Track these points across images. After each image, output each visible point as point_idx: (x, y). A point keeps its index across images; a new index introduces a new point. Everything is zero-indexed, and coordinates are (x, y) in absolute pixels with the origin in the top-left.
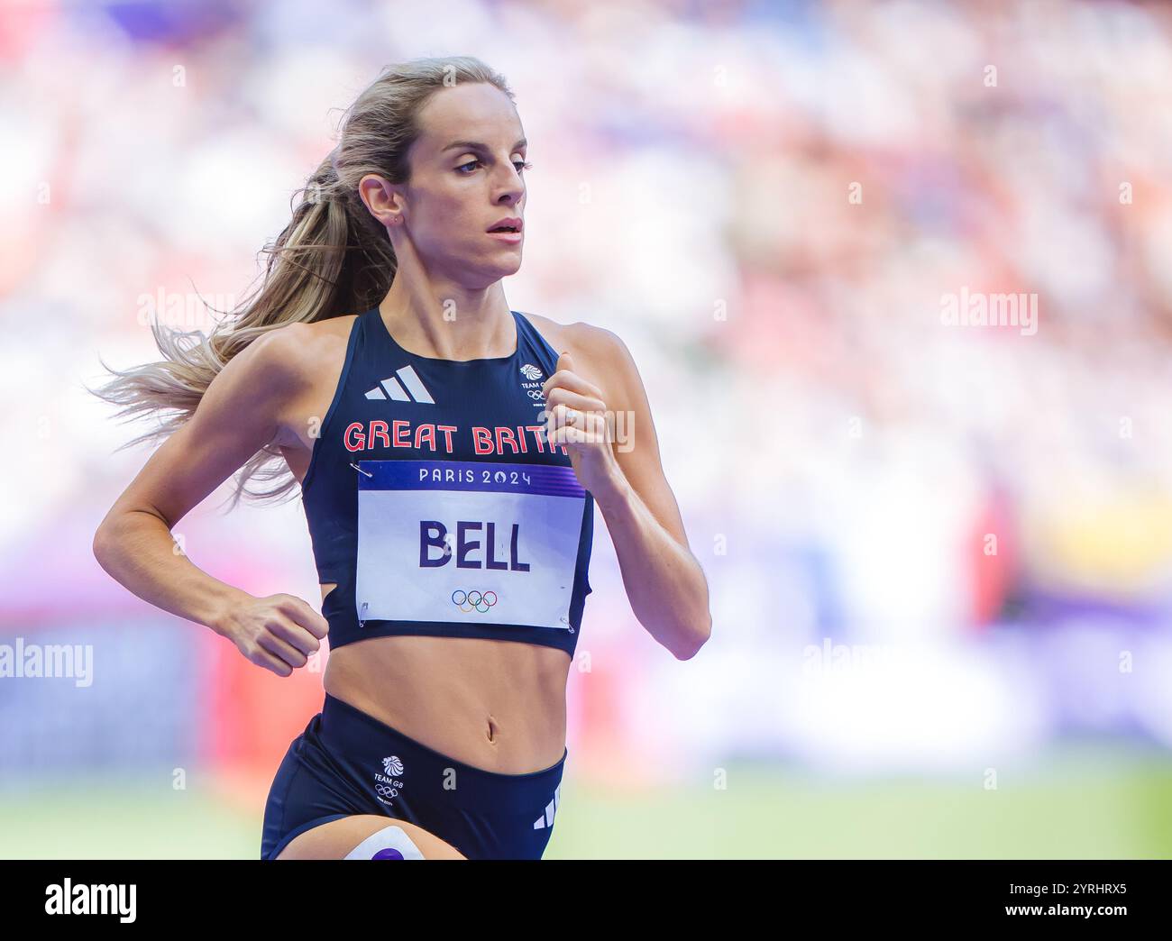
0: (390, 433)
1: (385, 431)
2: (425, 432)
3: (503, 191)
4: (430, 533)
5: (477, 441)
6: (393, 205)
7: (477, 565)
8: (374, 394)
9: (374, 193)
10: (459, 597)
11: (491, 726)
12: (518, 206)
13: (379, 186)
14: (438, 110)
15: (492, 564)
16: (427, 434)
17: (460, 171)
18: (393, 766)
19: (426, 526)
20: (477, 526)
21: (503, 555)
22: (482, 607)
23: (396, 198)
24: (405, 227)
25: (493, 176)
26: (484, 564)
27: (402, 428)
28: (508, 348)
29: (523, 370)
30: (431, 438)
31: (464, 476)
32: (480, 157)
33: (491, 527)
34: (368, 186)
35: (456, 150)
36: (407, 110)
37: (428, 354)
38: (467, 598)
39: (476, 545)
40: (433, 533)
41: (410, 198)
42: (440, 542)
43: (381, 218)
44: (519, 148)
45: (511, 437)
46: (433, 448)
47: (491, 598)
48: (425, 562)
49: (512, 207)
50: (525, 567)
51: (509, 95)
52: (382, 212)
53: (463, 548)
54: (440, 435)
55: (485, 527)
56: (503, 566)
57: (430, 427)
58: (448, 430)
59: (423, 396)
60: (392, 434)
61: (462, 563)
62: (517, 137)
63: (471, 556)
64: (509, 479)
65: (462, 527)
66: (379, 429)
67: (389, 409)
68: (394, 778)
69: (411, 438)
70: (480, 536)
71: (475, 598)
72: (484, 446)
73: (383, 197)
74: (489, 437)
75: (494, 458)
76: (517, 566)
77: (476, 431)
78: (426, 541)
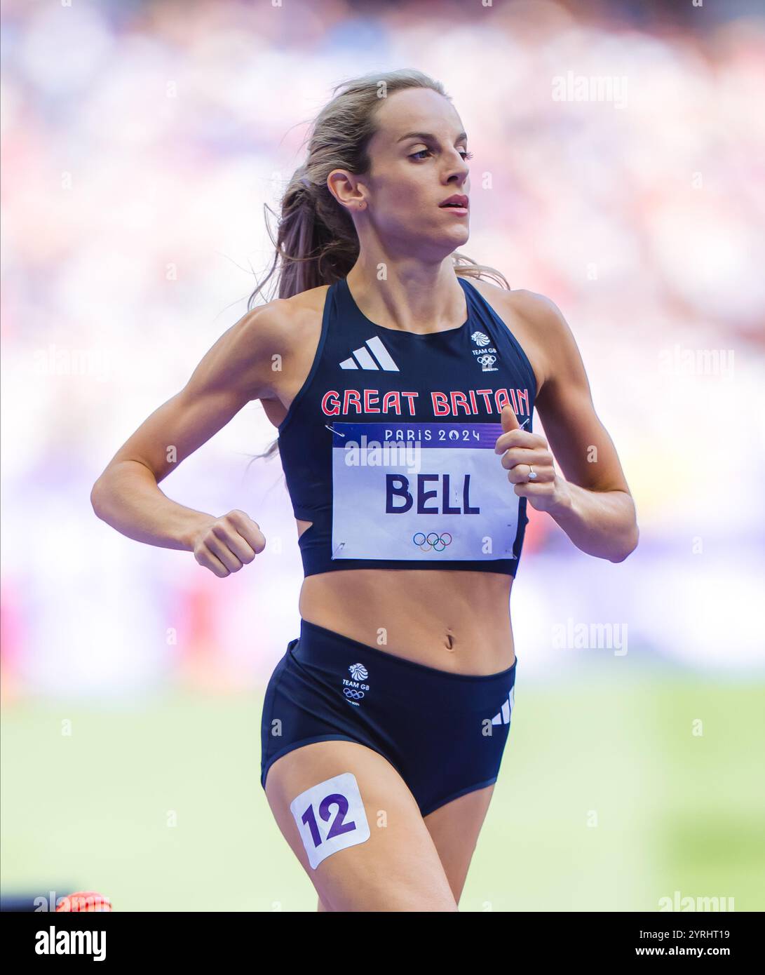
0: (362, 401)
1: (357, 399)
2: (392, 399)
3: (450, 173)
4: (394, 484)
5: (436, 404)
6: (358, 194)
7: (434, 511)
8: (348, 364)
9: (340, 184)
10: (420, 539)
11: (450, 638)
12: (464, 186)
13: (345, 178)
14: (391, 110)
15: (447, 510)
16: (392, 401)
17: (414, 158)
18: (359, 672)
19: (391, 478)
20: (435, 478)
21: (456, 501)
22: (439, 546)
23: (360, 187)
24: (368, 212)
25: (442, 163)
26: (440, 510)
27: (372, 397)
28: (460, 317)
29: (474, 337)
30: (397, 404)
31: (423, 436)
32: (430, 147)
33: (446, 478)
34: (335, 178)
35: (409, 141)
36: (365, 112)
37: (391, 326)
38: (426, 539)
39: (433, 494)
40: (398, 485)
41: (372, 186)
42: (403, 492)
43: (347, 205)
44: (461, 139)
45: (464, 400)
46: (398, 412)
47: (446, 539)
48: (390, 509)
49: (459, 186)
50: (476, 511)
51: (449, 98)
52: (347, 200)
53: (423, 497)
54: (404, 401)
55: (441, 479)
56: (457, 511)
57: (396, 395)
58: (411, 396)
59: (389, 365)
60: (364, 401)
61: (421, 510)
62: (458, 131)
63: (429, 504)
64: (461, 436)
65: (422, 479)
66: (352, 397)
67: (362, 379)
68: (360, 682)
69: (380, 405)
70: (437, 486)
71: (433, 539)
72: (442, 409)
73: (348, 188)
74: (445, 400)
75: (450, 419)
76: (468, 510)
77: (434, 395)
78: (391, 491)
